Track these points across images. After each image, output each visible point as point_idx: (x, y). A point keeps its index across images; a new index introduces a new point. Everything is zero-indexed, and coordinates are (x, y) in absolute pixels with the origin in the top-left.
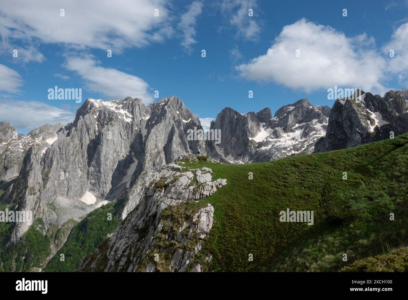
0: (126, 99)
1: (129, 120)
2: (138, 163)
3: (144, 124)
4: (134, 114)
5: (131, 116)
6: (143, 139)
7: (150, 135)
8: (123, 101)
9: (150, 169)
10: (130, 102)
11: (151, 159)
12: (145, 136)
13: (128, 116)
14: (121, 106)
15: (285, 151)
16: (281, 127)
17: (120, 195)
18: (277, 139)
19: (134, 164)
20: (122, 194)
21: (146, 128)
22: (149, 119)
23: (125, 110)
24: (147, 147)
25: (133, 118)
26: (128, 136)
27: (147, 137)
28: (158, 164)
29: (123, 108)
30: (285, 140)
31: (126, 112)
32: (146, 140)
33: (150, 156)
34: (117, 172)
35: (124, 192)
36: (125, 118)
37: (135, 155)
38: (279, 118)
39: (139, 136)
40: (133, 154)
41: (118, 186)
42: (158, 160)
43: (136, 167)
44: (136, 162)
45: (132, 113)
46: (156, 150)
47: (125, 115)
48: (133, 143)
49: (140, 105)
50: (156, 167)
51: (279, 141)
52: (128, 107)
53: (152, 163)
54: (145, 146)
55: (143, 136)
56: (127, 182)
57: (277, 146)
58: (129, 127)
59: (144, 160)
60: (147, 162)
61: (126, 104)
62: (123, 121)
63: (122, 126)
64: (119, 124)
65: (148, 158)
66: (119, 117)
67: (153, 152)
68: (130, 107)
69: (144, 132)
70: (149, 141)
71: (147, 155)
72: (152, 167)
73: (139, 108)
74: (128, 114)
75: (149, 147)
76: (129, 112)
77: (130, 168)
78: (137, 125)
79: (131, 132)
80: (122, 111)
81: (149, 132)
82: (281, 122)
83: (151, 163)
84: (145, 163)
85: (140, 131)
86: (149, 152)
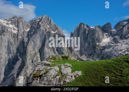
0: (13, 17)
1: (16, 32)
2: (22, 61)
3: (26, 35)
4: (19, 27)
5: (17, 29)
6: (25, 45)
7: (29, 42)
8: (11, 19)
9: (30, 65)
10: (16, 20)
11: (30, 58)
12: (27, 42)
13: (14, 29)
14: (10, 22)
15: (121, 52)
16: (118, 36)
17: (10, 83)
18: (116, 44)
19: (19, 61)
20: (11, 82)
21: (27, 37)
22: (29, 31)
23: (13, 25)
24: (28, 50)
25: (18, 31)
26: (15, 42)
27: (28, 43)
28: (35, 62)
29: (11, 23)
30: (121, 45)
31: (14, 26)
32: (27, 45)
33: (30, 56)
34: (8, 67)
35: (13, 80)
36: (13, 30)
37: (20, 55)
38: (117, 30)
39: (23, 42)
40: (18, 54)
41: (8, 76)
42: (35, 59)
43: (21, 63)
44: (21, 60)
45: (18, 27)
46: (34, 52)
47: (13, 29)
48: (18, 47)
49: (23, 22)
50: (34, 63)
51: (117, 46)
52: (15, 23)
53: (32, 61)
54: (26, 50)
55: (25, 42)
56: (14, 74)
57: (116, 49)
58: (16, 36)
59: (26, 59)
60: (28, 60)
61: (13, 21)
62: (11, 32)
63: (11, 36)
64: (9, 34)
65: (28, 57)
66: (9, 30)
67: (32, 53)
68: (16, 23)
69: (26, 40)
70: (29, 46)
71: (28, 55)
72: (31, 63)
73: (22, 24)
74: (15, 28)
75: (29, 50)
76: (15, 26)
77: (17, 64)
78: (21, 35)
79: (17, 40)
80: (11, 26)
81: (29, 40)
82: (119, 33)
83: (30, 61)
84: (27, 61)
85: (23, 39)
86: (29, 53)
